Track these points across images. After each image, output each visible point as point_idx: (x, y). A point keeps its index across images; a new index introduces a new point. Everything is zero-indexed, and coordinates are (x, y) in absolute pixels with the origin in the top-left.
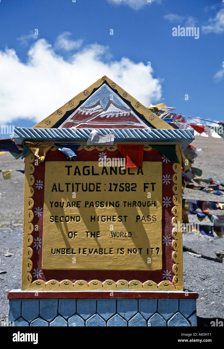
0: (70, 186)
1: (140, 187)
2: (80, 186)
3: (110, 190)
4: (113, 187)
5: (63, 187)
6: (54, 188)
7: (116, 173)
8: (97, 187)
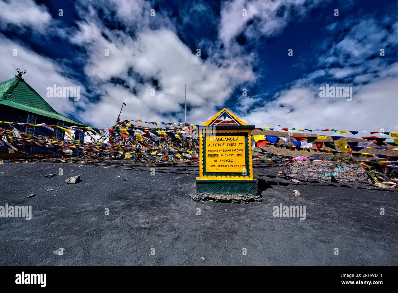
0: (214, 145)
1: (237, 145)
2: (218, 144)
3: (228, 146)
4: (229, 145)
5: (212, 145)
6: (209, 145)
7: (229, 140)
8: (223, 145)
